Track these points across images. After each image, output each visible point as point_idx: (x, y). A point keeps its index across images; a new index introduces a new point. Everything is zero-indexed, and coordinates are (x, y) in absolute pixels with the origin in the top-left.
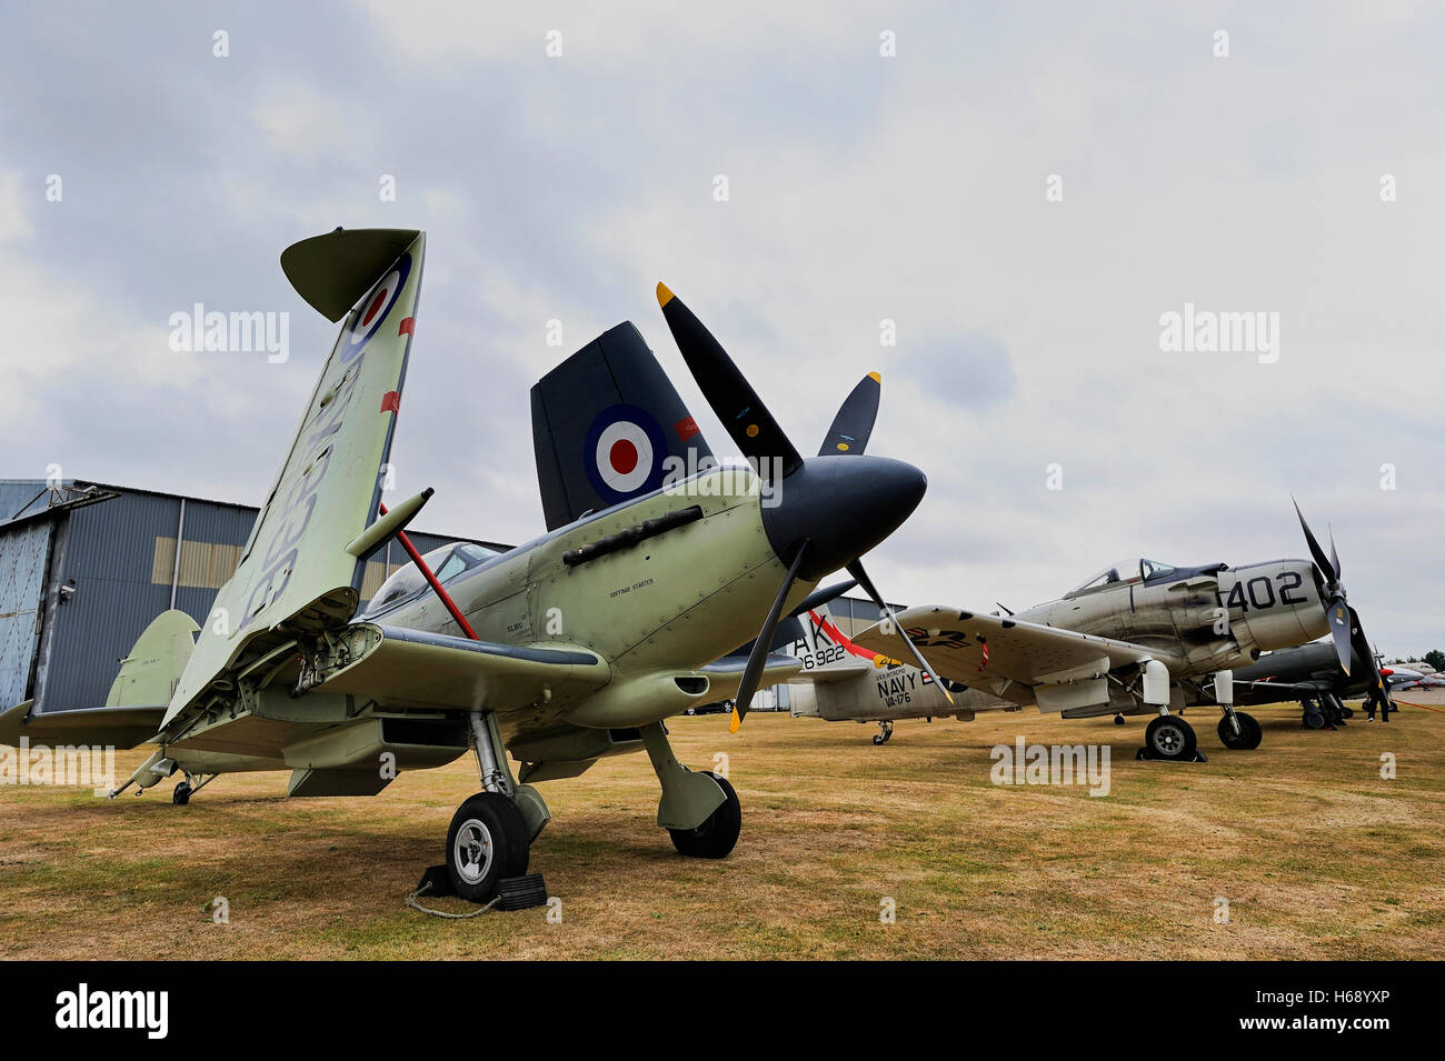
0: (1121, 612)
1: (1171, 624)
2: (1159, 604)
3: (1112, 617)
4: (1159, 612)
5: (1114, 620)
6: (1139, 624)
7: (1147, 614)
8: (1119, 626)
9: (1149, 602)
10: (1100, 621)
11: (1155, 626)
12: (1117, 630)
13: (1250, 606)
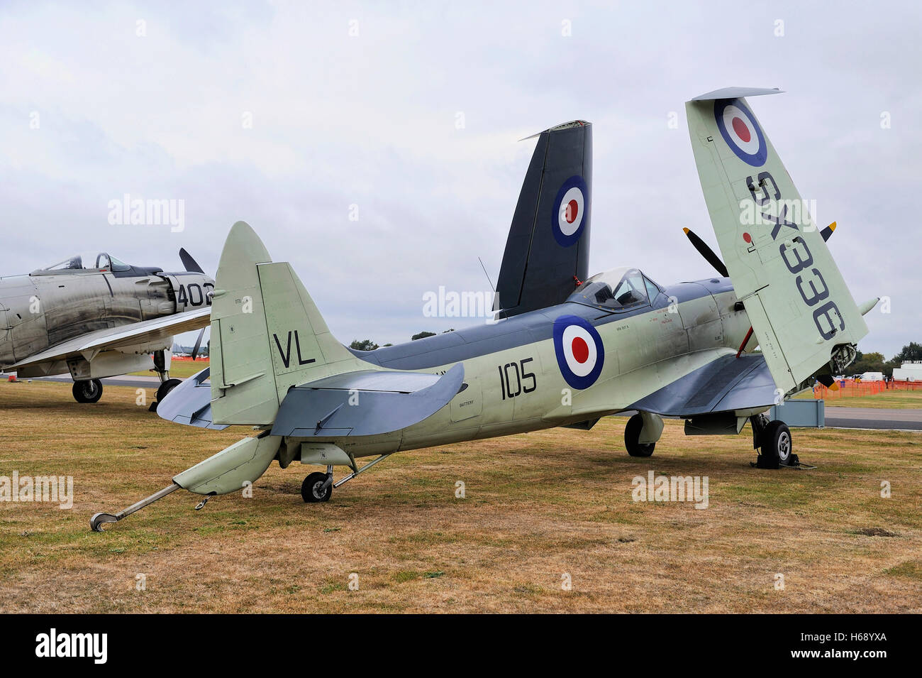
0: (103, 295)
1: (139, 309)
2: (131, 293)
3: (95, 299)
4: (131, 299)
5: (97, 301)
6: (116, 307)
7: (122, 299)
8: (101, 306)
9: (123, 290)
10: (86, 300)
11: (127, 309)
12: (99, 310)
13: (189, 303)
